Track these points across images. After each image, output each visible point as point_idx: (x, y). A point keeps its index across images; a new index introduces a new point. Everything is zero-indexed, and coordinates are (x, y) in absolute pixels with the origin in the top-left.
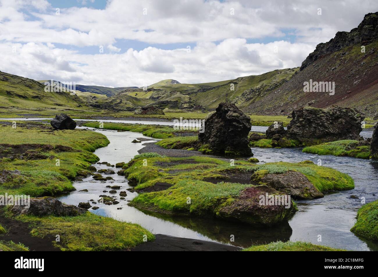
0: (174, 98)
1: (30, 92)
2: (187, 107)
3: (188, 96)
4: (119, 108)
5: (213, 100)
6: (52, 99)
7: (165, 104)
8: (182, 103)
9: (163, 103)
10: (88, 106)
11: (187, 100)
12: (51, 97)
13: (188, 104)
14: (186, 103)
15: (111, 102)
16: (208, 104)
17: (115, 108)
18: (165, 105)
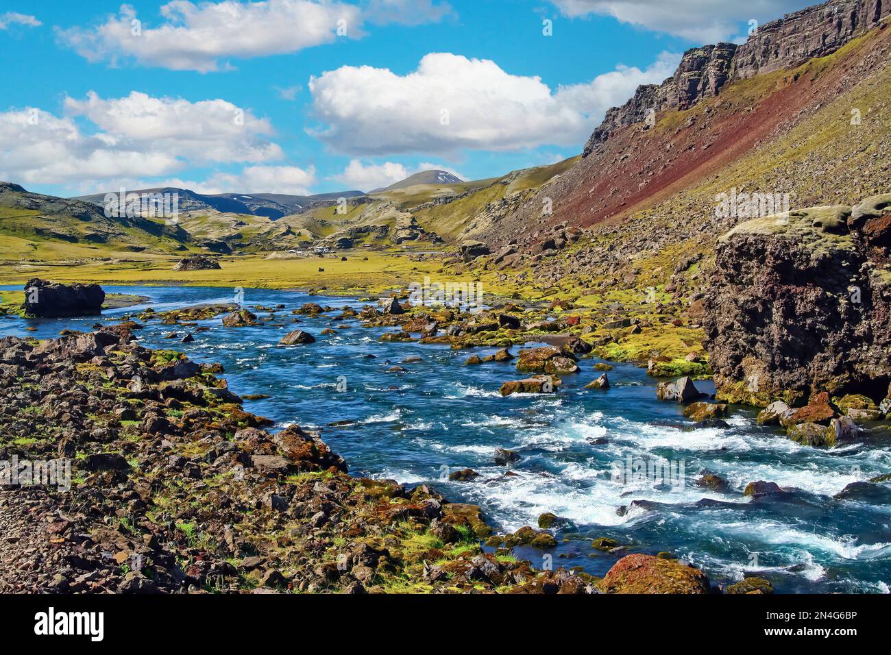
0: (382, 220)
1: (83, 228)
2: (406, 236)
3: (409, 214)
4: (285, 244)
5: (460, 219)
6: (125, 238)
7: (364, 232)
8: (398, 230)
9: (359, 232)
10: (200, 247)
11: (407, 223)
12: (123, 234)
13: (408, 232)
14: (404, 228)
15: (268, 233)
16: (451, 229)
17: (276, 243)
18: (364, 234)
